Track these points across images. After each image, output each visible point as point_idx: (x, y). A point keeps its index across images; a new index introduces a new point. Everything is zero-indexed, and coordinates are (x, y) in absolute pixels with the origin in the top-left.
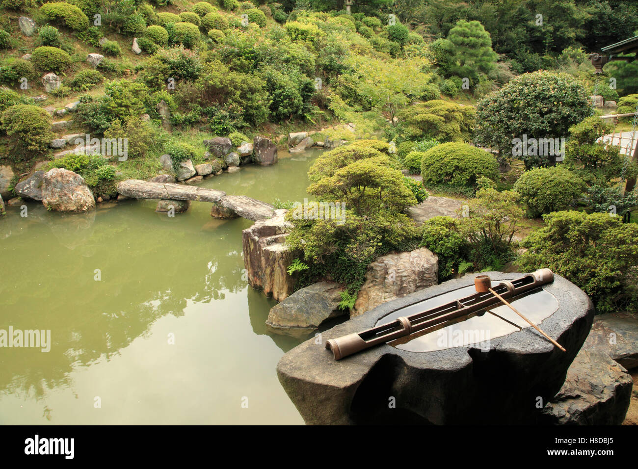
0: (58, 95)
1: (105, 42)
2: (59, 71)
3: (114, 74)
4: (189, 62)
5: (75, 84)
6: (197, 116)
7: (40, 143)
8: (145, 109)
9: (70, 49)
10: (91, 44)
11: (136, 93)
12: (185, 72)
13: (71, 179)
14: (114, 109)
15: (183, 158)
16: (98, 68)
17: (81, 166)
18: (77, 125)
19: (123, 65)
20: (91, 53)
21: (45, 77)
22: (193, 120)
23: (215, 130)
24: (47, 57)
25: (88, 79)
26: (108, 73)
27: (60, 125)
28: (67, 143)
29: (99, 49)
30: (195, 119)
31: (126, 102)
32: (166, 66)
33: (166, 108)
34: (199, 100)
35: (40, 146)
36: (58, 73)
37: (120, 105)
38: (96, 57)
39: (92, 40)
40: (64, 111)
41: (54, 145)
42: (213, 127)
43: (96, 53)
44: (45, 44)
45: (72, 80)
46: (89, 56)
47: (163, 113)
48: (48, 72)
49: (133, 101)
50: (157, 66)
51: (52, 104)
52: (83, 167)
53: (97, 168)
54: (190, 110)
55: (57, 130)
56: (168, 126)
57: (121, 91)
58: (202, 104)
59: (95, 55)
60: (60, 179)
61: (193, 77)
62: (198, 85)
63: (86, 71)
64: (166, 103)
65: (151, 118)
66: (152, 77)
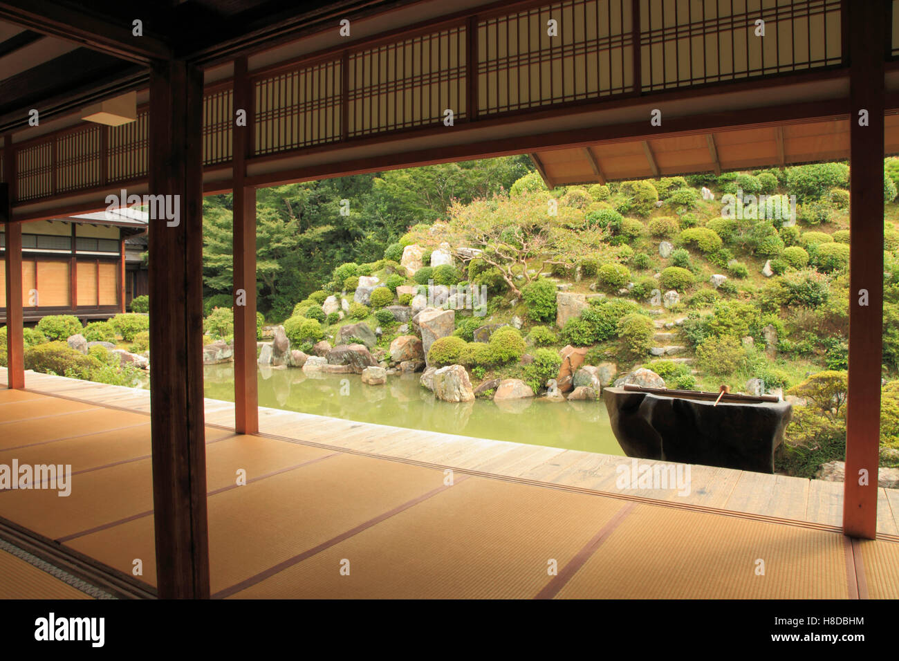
0: (673, 311)
1: (734, 264)
2: (681, 289)
3: (733, 295)
4: (815, 286)
5: (692, 302)
6: (810, 346)
7: (641, 348)
8: (748, 331)
9: (697, 270)
10: (719, 266)
11: (743, 314)
12: (807, 298)
13: (653, 379)
14: (714, 327)
15: (772, 385)
16: (719, 289)
17: (667, 372)
18: (679, 338)
19: (745, 287)
20: (715, 274)
21: (666, 294)
22: (804, 350)
23: (829, 365)
24: (672, 276)
25: (704, 298)
26: (728, 294)
27: (664, 336)
28: (666, 353)
29: (725, 270)
30: (807, 349)
31: (728, 321)
32: (785, 289)
33: (773, 333)
34: (816, 328)
35: (640, 350)
36: (679, 291)
37: (722, 324)
38: (720, 278)
39: (721, 262)
40: (672, 324)
41: (653, 352)
42: (828, 361)
43: (722, 274)
44: (676, 265)
45: (689, 297)
46: (713, 277)
47: (769, 337)
48: (671, 289)
49: (736, 322)
50: (774, 289)
51: (665, 317)
52: (668, 373)
53: (680, 376)
54: (802, 338)
55: (661, 341)
56: (771, 352)
57: (726, 311)
58: (820, 335)
59: (718, 276)
60: (644, 377)
61: (815, 302)
62: (820, 312)
63: (705, 290)
64: (776, 328)
65: (754, 341)
66: (768, 300)
